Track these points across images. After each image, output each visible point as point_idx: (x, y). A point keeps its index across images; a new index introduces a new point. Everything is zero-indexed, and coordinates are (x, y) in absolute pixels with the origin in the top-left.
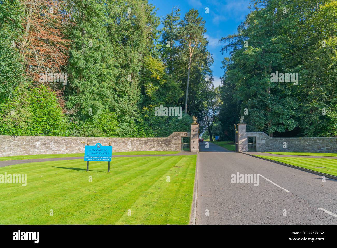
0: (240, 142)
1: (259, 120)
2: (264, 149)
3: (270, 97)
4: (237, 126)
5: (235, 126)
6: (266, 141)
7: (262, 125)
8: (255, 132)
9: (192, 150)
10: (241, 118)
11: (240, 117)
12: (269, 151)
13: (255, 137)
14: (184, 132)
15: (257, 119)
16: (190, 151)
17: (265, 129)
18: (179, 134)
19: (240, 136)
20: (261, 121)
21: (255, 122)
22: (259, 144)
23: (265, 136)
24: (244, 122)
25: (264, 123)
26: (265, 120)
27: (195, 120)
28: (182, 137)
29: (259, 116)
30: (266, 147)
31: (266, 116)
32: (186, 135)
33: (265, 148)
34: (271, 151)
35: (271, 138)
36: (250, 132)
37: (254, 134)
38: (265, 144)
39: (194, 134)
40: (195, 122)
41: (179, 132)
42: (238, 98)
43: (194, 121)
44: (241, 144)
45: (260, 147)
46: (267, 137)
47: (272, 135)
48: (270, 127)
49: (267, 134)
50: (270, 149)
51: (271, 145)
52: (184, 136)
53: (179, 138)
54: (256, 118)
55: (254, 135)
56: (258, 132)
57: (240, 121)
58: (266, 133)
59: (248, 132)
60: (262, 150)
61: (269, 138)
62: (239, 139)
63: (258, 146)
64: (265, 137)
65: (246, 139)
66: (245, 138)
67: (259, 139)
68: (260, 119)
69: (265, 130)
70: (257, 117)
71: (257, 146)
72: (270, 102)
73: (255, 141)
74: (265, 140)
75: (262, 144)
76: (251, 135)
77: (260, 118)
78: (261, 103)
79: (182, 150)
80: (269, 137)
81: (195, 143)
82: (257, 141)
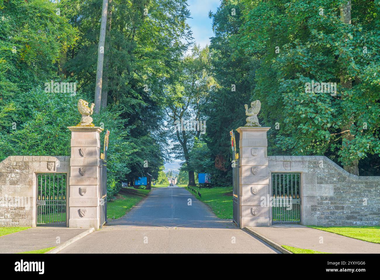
0: (246, 193)
1: (313, 115)
2: (327, 218)
3: (353, 34)
4: (237, 136)
5: (233, 137)
6: (336, 189)
7: (323, 132)
8: (299, 158)
9: (74, 219)
10: (250, 107)
11: (246, 106)
12: (344, 225)
13: (298, 176)
14: (46, 158)
15: (306, 113)
16: (65, 224)
17: (333, 146)
18: (26, 166)
19: (247, 170)
20: (318, 119)
21: (298, 123)
22: (311, 197)
23: (333, 172)
24: (260, 120)
25: (329, 125)
26: (332, 114)
27: (87, 115)
28: (39, 175)
29: (312, 101)
30: (337, 208)
31: (337, 101)
32: (52, 166)
33: (333, 213)
34: (351, 225)
35: (354, 178)
36: (281, 158)
37: (293, 164)
38: (331, 199)
39: (82, 164)
40: (88, 121)
41: (26, 158)
42: (247, 45)
43: (84, 119)
44: (248, 200)
45: (314, 209)
46: (339, 174)
47: (356, 169)
48: (350, 138)
49: (339, 164)
50: (348, 218)
51: (352, 203)
52: (47, 171)
53: (26, 177)
54: (303, 109)
55: (295, 169)
56: (308, 158)
57: (248, 119)
58: (335, 161)
59: (273, 157)
60: (319, 218)
61: (345, 178)
62: (242, 182)
63: (309, 206)
64: (332, 175)
65: (267, 181)
66: (263, 178)
67: (312, 182)
68: (317, 113)
69: (332, 150)
70: (303, 104)
71: (306, 205)
72: (353, 53)
73: (298, 189)
74: (331, 186)
75: (322, 198)
76: (285, 166)
77: (316, 107)
78: (320, 57)
79: (38, 220)
80: (345, 174)
81: (85, 196)
82: (306, 190)
